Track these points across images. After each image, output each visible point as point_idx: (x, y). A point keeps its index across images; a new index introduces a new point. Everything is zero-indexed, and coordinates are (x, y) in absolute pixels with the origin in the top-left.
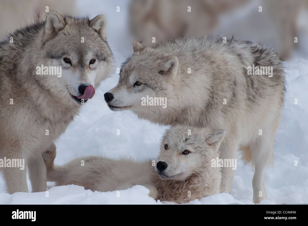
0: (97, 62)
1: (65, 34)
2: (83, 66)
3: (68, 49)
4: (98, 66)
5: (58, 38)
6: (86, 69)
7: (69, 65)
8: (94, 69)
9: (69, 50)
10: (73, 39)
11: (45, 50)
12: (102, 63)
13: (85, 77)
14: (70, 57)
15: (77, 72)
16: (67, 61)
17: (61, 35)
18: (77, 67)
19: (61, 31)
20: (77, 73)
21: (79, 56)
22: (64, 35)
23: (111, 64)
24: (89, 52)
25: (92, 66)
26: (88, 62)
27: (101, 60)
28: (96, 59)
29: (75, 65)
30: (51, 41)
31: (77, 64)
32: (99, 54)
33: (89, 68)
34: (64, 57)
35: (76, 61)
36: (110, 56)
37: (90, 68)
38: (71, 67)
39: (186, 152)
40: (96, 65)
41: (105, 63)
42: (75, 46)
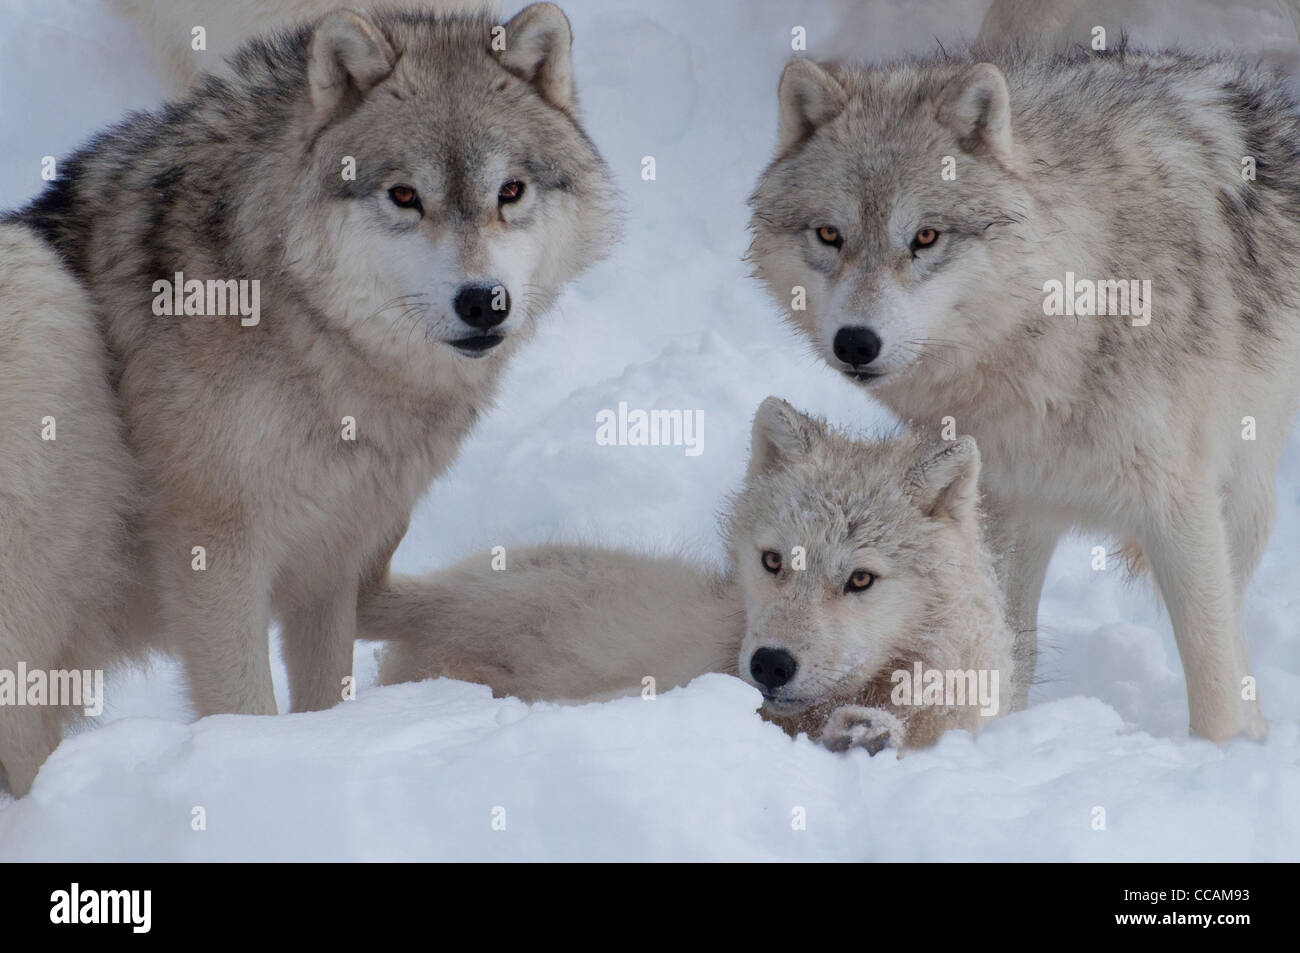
0: (531, 194)
1: (396, 95)
2: (471, 214)
3: (404, 148)
4: (538, 212)
5: (366, 113)
6: (484, 226)
7: (412, 215)
8: (524, 223)
9: (410, 155)
10: (429, 111)
11: (316, 167)
12: (556, 198)
13: (477, 258)
14: (416, 183)
15: (445, 241)
16: (405, 197)
17: (380, 101)
18: (445, 220)
19: (381, 84)
20: (448, 243)
21: (447, 176)
22: (391, 97)
23: (597, 203)
24: (488, 154)
25: (509, 211)
26: (492, 198)
27: (550, 189)
28: (526, 179)
29: (435, 212)
30: (340, 127)
31: (444, 208)
32: (537, 158)
33: (500, 223)
34: (388, 185)
35: (439, 196)
36: (590, 170)
37: (502, 219)
38: (424, 223)
39: (859, 582)
40: (530, 207)
41: (572, 202)
42: (435, 136)
